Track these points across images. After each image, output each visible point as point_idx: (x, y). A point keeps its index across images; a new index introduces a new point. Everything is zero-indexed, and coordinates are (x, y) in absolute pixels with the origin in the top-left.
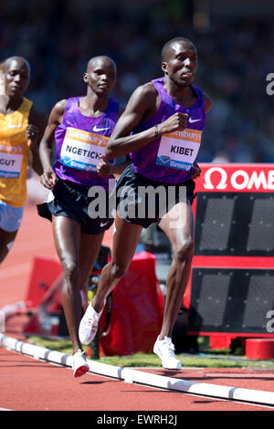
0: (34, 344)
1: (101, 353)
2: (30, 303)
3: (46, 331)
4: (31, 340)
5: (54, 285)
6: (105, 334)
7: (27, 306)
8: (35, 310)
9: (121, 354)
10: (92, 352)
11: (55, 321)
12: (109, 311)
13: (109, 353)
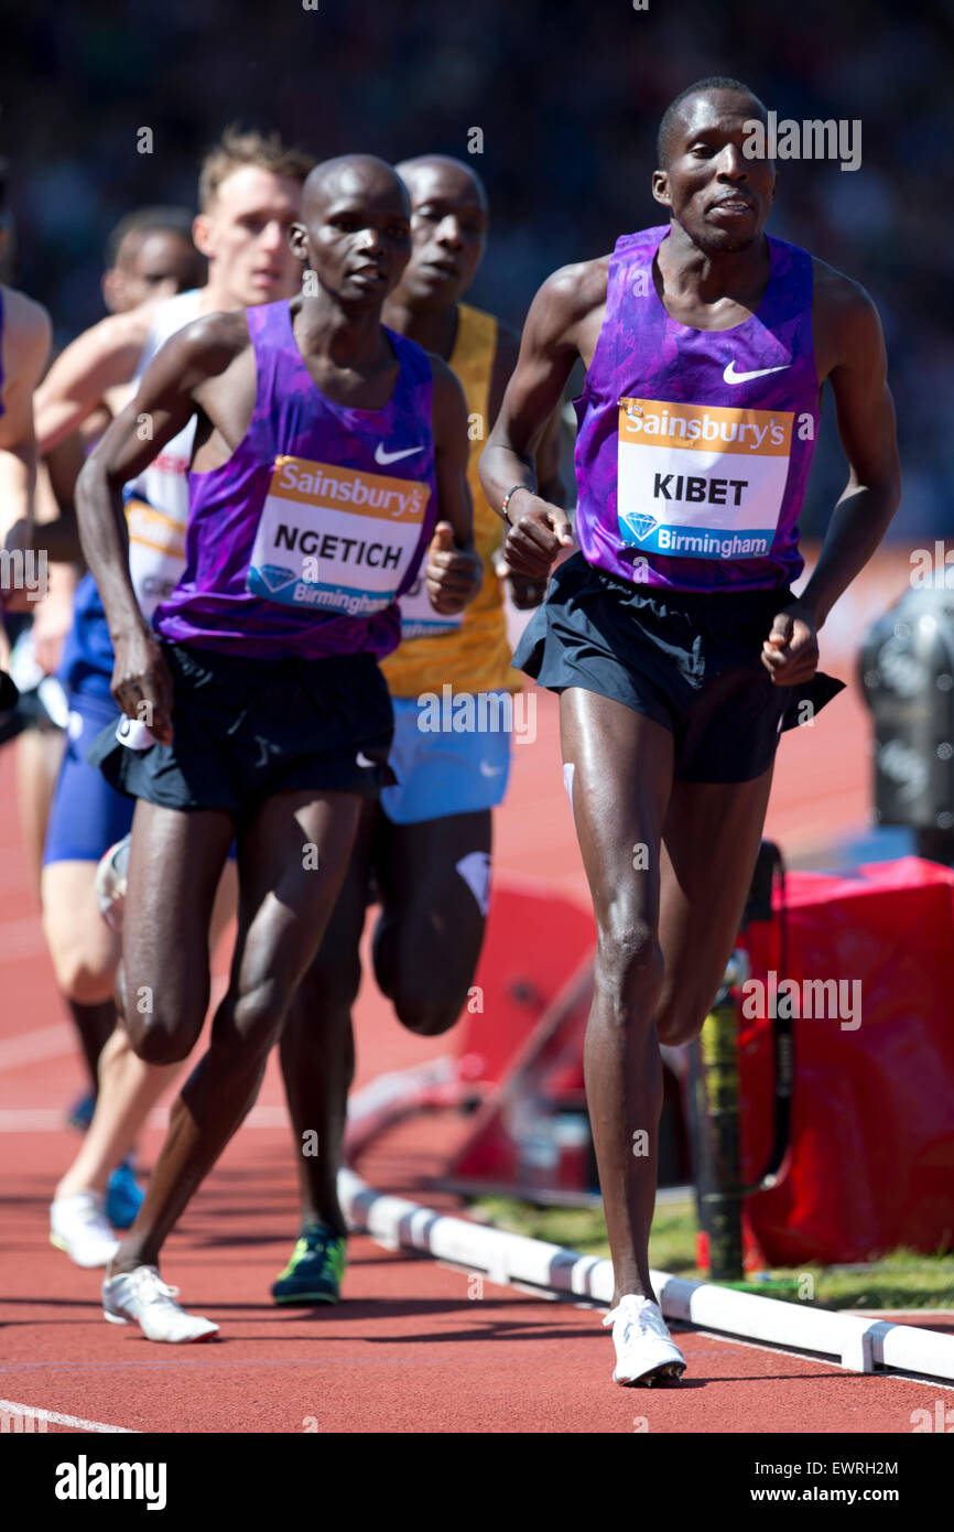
0: (489, 1224)
1: (750, 1258)
2: (476, 1063)
3: (536, 1171)
4: (482, 1211)
5: (566, 996)
6: (770, 1181)
7: (465, 1078)
8: (495, 1093)
9: (826, 1257)
10: (716, 1253)
11: (570, 1133)
12: (784, 1092)
13: (779, 1256)
